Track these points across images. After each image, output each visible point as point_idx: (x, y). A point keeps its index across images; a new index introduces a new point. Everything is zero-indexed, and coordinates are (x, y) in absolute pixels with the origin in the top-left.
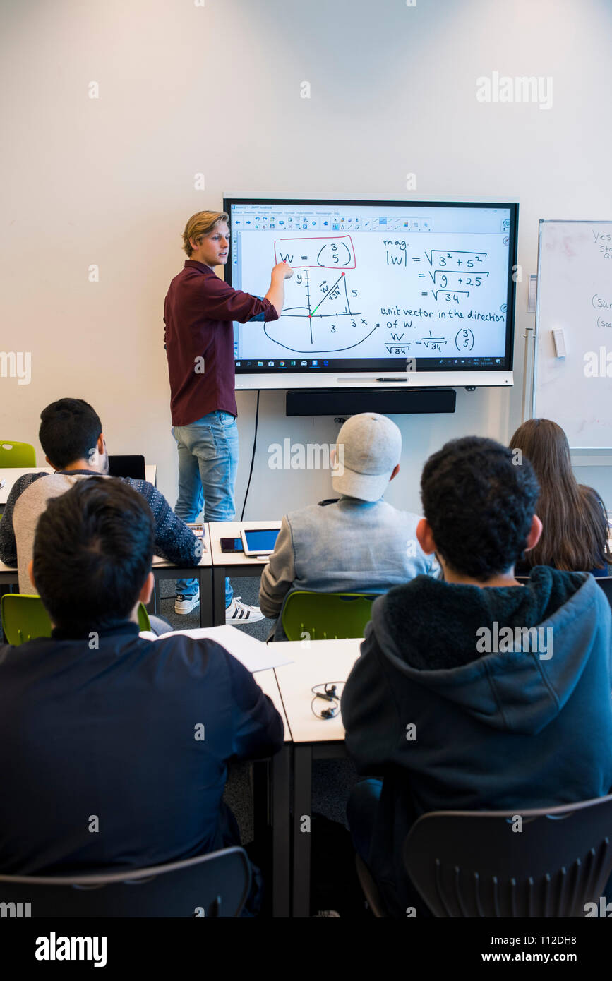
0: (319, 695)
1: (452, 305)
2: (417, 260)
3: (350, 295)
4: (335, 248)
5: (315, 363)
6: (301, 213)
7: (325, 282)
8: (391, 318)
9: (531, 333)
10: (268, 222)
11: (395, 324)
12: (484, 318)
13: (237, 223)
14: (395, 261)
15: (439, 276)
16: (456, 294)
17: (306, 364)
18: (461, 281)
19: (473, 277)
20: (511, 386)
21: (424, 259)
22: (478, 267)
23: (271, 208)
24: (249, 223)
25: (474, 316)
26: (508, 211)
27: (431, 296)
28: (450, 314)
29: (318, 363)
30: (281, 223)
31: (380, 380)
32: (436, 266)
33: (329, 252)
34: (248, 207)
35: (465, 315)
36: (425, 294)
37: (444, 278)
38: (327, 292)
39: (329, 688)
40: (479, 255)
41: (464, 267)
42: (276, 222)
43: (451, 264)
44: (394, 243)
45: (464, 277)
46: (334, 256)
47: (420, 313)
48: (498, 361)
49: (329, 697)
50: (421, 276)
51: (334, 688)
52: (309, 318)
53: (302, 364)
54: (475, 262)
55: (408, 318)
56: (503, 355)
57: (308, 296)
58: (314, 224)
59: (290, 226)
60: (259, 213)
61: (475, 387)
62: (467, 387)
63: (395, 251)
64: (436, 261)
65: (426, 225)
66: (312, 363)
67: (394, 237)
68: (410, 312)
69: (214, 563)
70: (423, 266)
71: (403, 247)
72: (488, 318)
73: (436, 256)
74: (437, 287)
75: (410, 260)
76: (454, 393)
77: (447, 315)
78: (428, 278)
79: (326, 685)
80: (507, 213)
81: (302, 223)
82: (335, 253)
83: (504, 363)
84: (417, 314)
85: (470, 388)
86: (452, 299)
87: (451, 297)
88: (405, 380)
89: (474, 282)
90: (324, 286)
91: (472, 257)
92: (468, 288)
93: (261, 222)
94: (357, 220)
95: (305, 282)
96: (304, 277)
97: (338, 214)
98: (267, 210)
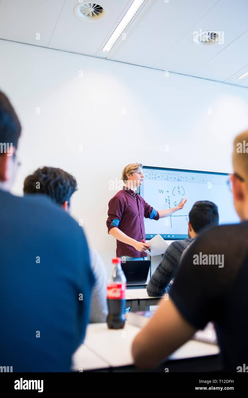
4: (179, 188)
5: (173, 236)
6: (166, 174)
7: (176, 202)
10: (154, 177)
17: (170, 236)
23: (155, 171)
24: (147, 176)
30: (159, 177)
33: (176, 190)
34: (146, 170)
42: (157, 177)
46: (179, 192)
53: (168, 236)
58: (171, 178)
59: (162, 178)
60: (150, 172)
81: (166, 177)
82: (179, 190)
90: (175, 204)
93: (151, 176)
94: (186, 178)
95: (168, 201)
96: (168, 199)
97: (179, 175)
98: (153, 172)
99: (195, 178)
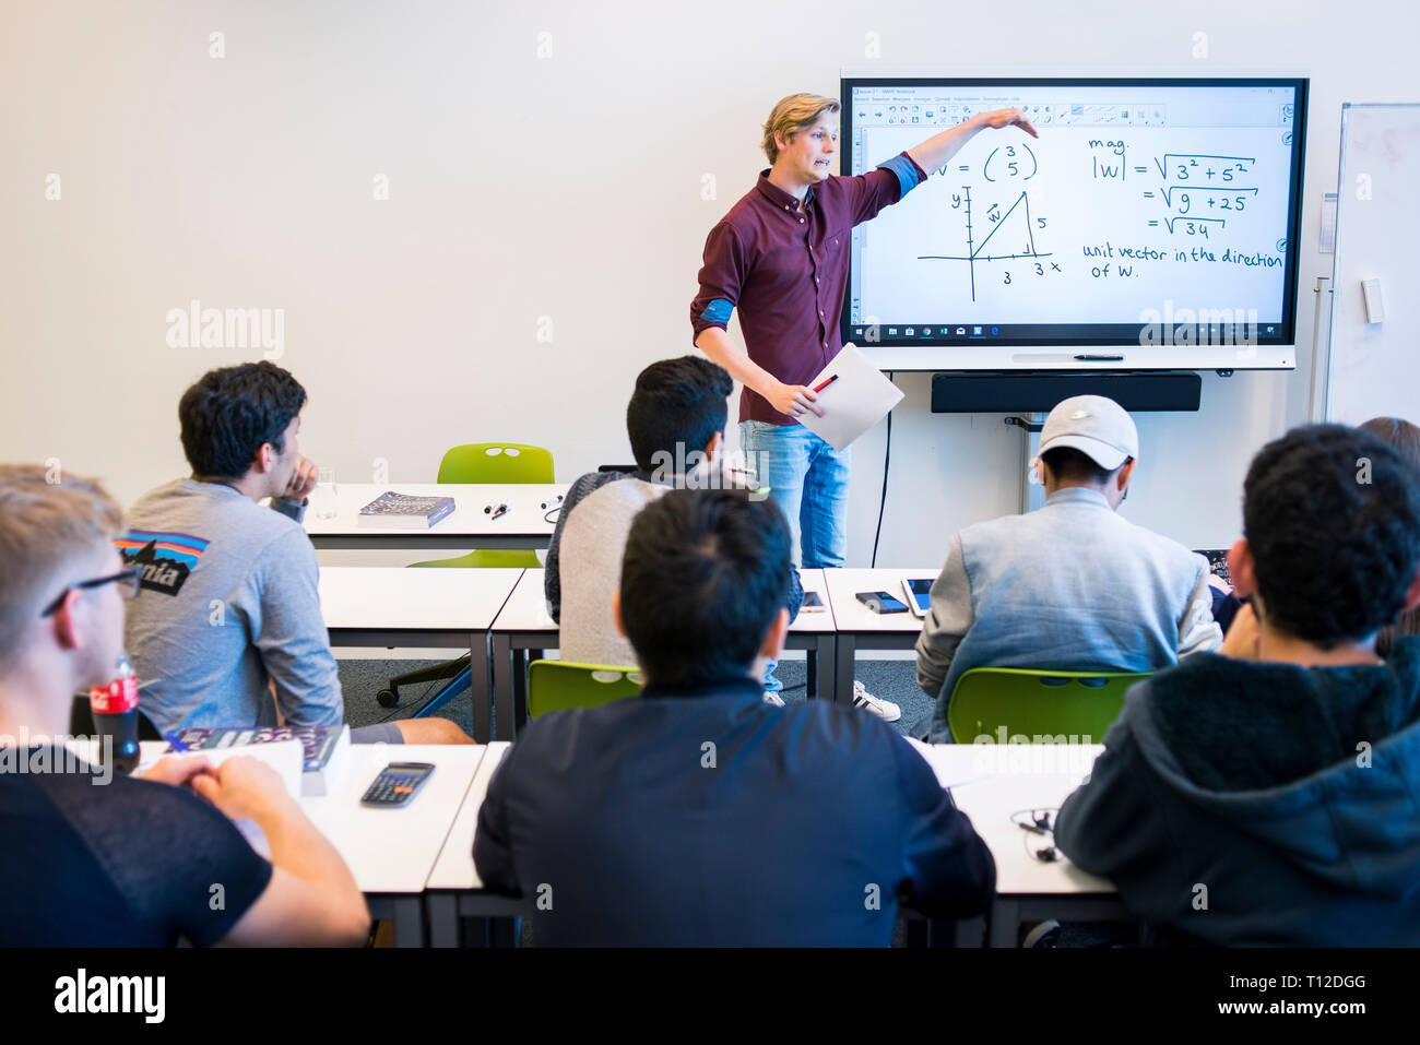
0: (1023, 826)
1: (1198, 241)
2: (1141, 170)
3: (1035, 225)
4: (1012, 152)
5: (978, 331)
6: (960, 100)
7: (995, 206)
8: (1100, 262)
9: (1326, 286)
10: (909, 115)
11: (1105, 271)
12: (1249, 262)
13: (861, 115)
14: (1107, 172)
15: (1176, 195)
16: (1204, 223)
17: (964, 332)
18: (1211, 202)
19: (1232, 196)
20: (1292, 369)
21: (1153, 170)
22: (1240, 180)
23: (913, 92)
24: (880, 115)
25: (1232, 258)
26: (1292, 90)
27: (1163, 226)
28: (1193, 254)
29: (982, 331)
30: (929, 115)
31: (1081, 358)
32: (1172, 179)
33: (1002, 158)
34: (879, 91)
35: (1218, 257)
36: (1153, 223)
37: (1185, 199)
38: (998, 222)
39: (1040, 816)
40: (1242, 163)
41: (1218, 180)
42: (921, 114)
43: (1197, 176)
44: (1105, 144)
45: (1218, 196)
46: (1011, 166)
47: (1145, 253)
48: (1270, 329)
49: (1040, 830)
50: (1148, 195)
51: (1047, 816)
52: (969, 262)
53: (958, 332)
54: (1235, 172)
55: (1126, 262)
56: (1280, 321)
57: (970, 227)
59: (943, 120)
60: (895, 99)
61: (1231, 370)
62: (1219, 371)
63: (1107, 157)
64: (1173, 170)
65: (1157, 115)
66: (973, 331)
67: (1106, 135)
68: (1129, 252)
69: (839, 628)
70: (1153, 180)
71: (1119, 150)
72: (1256, 261)
73: (1173, 163)
74: (1172, 213)
75: (1130, 170)
76: (1197, 380)
77: (1189, 257)
78: (1160, 199)
79: (1033, 812)
80: (1289, 94)
82: (1012, 159)
83: (1280, 332)
84: (1140, 254)
85: (1225, 372)
86: (1197, 231)
87: (1196, 228)
88: (1120, 359)
89: (1233, 204)
90: (994, 212)
91: (1231, 164)
92: (1224, 214)
93: (899, 114)
94: (1047, 109)
95: (964, 205)
96: (964, 197)
97: (1018, 99)
98: (906, 96)
99: (1086, 107)
